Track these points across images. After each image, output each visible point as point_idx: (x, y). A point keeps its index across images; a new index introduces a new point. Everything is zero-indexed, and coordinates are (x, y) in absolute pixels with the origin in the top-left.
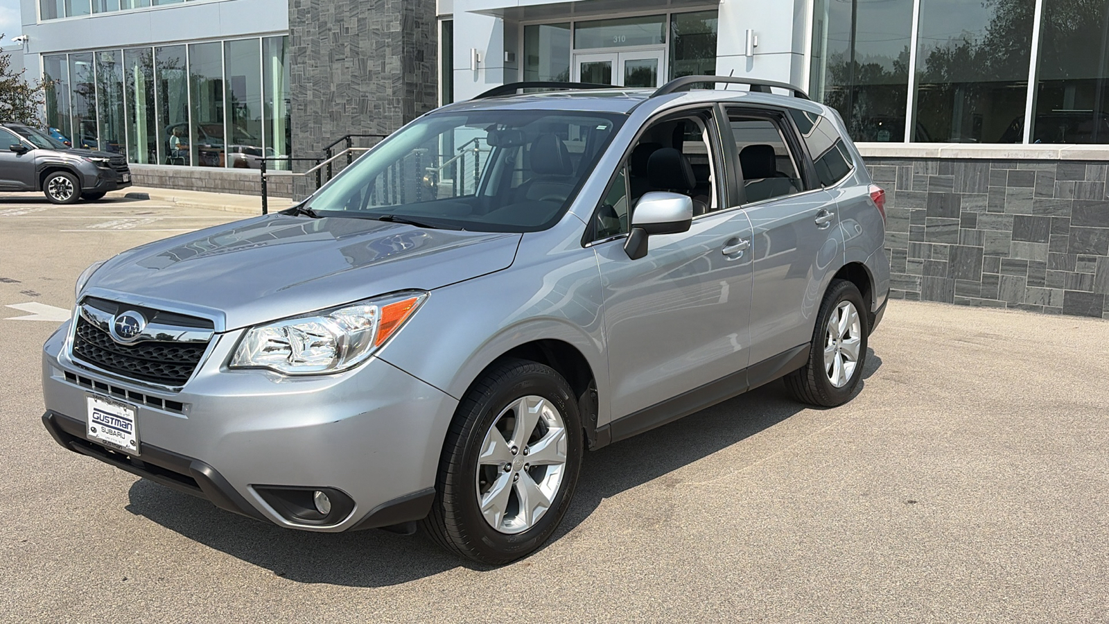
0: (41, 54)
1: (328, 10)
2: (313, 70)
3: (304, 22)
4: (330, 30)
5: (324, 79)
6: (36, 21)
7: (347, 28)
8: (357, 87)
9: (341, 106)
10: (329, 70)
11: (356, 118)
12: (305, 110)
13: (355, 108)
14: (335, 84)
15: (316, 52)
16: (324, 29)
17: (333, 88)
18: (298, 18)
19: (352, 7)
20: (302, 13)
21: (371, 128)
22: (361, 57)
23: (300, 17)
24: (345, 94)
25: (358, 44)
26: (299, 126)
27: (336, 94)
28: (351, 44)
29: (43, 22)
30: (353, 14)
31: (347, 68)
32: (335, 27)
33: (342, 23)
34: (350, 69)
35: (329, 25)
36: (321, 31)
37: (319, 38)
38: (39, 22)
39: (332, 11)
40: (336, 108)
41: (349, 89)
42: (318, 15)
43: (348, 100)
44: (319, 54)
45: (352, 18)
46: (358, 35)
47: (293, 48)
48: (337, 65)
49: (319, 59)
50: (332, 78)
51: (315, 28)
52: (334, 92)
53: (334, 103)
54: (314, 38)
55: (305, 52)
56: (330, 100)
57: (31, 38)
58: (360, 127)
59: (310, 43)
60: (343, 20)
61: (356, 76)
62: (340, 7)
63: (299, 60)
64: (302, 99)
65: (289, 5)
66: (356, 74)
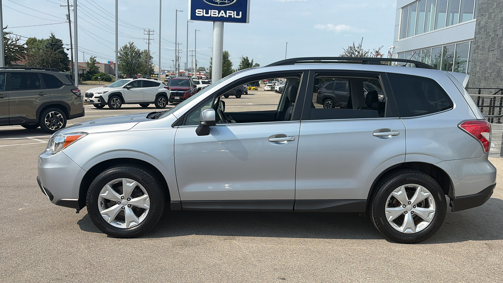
0: (398, 53)
1: (491, 26)
2: (481, 56)
3: (481, 33)
4: (490, 36)
5: (484, 60)
6: (397, 40)
7: (498, 34)
8: (497, 64)
9: (489, 74)
10: (487, 56)
11: (495, 80)
12: (475, 76)
13: (495, 75)
14: (489, 63)
15: (483, 47)
16: (488, 35)
17: (488, 65)
18: (479, 31)
19: (501, 23)
20: (480, 28)
21: (501, 85)
22: (501, 49)
23: (480, 30)
24: (492, 68)
25: (501, 42)
26: (472, 84)
27: (488, 68)
28: (498, 42)
29: (401, 40)
30: (501, 27)
31: (495, 54)
32: (493, 34)
33: (496, 32)
34: (496, 55)
35: (490, 33)
36: (486, 36)
37: (485, 40)
38: (399, 40)
39: (493, 26)
40: (488, 74)
41: (494, 65)
42: (487, 29)
43: (493, 71)
44: (484, 48)
45: (500, 29)
46: (501, 38)
47: (475, 45)
48: (491, 53)
49: (484, 51)
50: (488, 60)
51: (484, 35)
52: (488, 67)
53: (487, 72)
54: (484, 40)
55: (479, 48)
56: (486, 71)
57: (396, 47)
58: (496, 84)
59: (481, 43)
60: (496, 31)
61: (498, 58)
62: (496, 24)
63: (476, 52)
64: (475, 70)
65: (476, 25)
66: (498, 57)
